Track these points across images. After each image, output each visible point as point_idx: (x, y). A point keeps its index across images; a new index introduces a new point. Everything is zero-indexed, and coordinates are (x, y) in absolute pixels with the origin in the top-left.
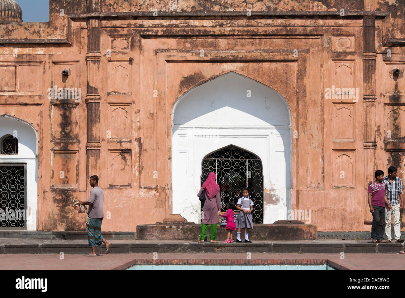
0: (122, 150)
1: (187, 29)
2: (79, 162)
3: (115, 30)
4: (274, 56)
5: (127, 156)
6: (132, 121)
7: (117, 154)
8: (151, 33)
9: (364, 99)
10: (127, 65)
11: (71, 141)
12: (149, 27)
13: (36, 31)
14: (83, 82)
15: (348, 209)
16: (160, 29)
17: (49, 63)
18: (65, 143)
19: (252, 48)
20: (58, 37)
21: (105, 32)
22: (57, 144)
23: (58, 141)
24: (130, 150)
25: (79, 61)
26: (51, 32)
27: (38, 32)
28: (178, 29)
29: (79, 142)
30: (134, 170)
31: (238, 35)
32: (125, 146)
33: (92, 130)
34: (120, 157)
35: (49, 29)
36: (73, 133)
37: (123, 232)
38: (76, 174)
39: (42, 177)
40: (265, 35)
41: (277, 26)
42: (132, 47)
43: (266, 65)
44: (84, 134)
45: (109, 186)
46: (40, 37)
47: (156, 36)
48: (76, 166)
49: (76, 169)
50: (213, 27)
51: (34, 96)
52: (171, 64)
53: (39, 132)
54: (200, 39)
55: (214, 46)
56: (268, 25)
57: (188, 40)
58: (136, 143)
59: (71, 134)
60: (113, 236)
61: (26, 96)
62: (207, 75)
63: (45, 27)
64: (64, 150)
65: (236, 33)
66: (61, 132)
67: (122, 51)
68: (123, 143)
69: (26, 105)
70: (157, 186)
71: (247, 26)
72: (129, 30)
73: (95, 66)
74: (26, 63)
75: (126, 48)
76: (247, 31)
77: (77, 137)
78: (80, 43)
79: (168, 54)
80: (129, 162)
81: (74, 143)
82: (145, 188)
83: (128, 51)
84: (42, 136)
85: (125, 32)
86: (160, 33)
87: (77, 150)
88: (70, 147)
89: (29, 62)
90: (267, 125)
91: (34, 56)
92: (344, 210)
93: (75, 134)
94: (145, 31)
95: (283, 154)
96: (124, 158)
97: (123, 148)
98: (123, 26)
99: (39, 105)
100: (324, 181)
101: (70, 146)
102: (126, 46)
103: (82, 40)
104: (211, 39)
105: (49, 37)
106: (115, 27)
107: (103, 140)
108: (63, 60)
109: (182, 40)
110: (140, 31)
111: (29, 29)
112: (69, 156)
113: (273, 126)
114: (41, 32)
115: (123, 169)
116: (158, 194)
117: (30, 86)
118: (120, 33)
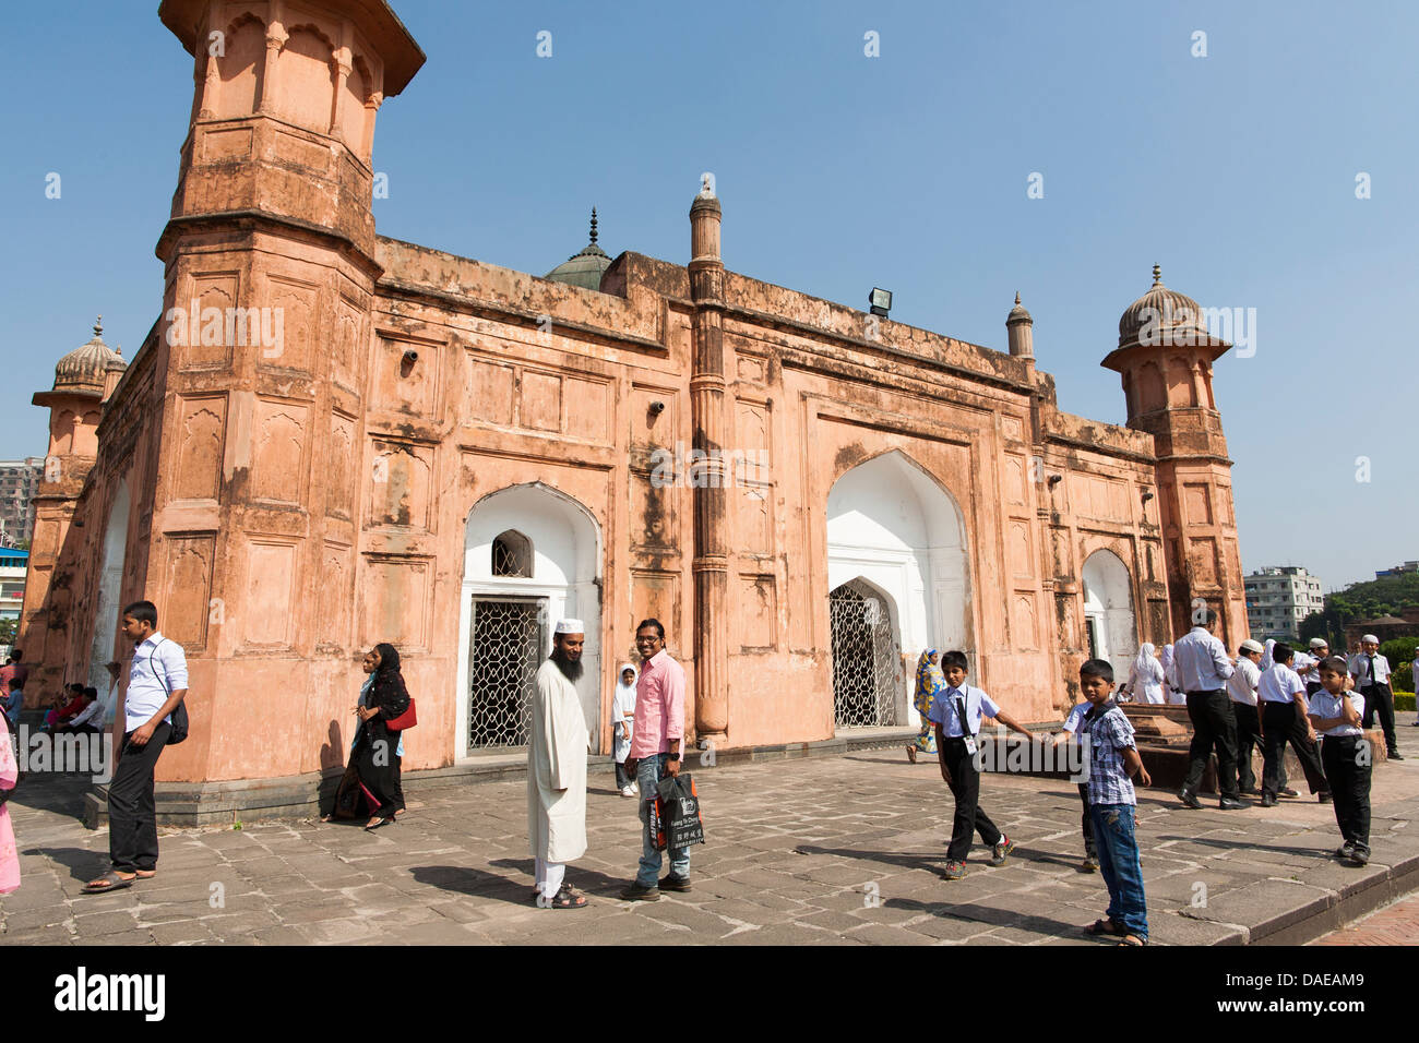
0: (760, 576)
1: (844, 363)
2: (680, 597)
3: (745, 341)
4: (946, 432)
5: (766, 587)
6: (774, 519)
7: (752, 583)
8: (796, 360)
9: (1039, 514)
10: (761, 410)
11: (664, 552)
12: (794, 348)
13: (604, 311)
14: (686, 433)
15: (1036, 686)
16: (809, 355)
17: (628, 382)
18: (655, 555)
19: (920, 415)
20: (643, 335)
21: (729, 342)
22: (641, 555)
23: (642, 550)
24: (773, 576)
25: (677, 390)
26: (630, 321)
27: (607, 316)
28: (833, 361)
29: (681, 555)
30: (779, 616)
31: (905, 390)
32: (766, 568)
33: (715, 531)
34: (755, 589)
35: (627, 314)
36: (667, 535)
37: (768, 747)
38: (674, 623)
39: (612, 628)
40: (935, 398)
41: (948, 386)
42: (770, 378)
43: (935, 444)
44: (688, 538)
45: (740, 649)
46: (611, 326)
47: (802, 367)
48: (674, 606)
49: (674, 612)
50: (876, 368)
51: (599, 448)
52: (822, 422)
53: (605, 529)
54: (858, 387)
55: (875, 400)
56: (937, 382)
57: (843, 384)
58: (780, 562)
59: (664, 538)
60: (753, 755)
61: (583, 446)
62: (870, 449)
63: (620, 308)
64: (654, 571)
65: (903, 387)
66: (645, 532)
67: (753, 382)
68: (762, 562)
69: (582, 465)
70: (814, 649)
71: (916, 378)
72: (766, 346)
73: (718, 403)
74: (581, 375)
75: (759, 380)
76: (916, 386)
77: (674, 544)
78: (680, 353)
79: (821, 402)
80: (769, 601)
81: (673, 556)
82: (797, 652)
83: (763, 384)
84: (613, 536)
85: (759, 348)
86: (809, 363)
87: (674, 572)
88: (666, 565)
89: (588, 373)
90: (903, 546)
91: (599, 364)
92: (1033, 687)
93: (670, 537)
94: (788, 353)
95: (922, 595)
96: (761, 592)
97: (763, 573)
98: (757, 336)
99: (606, 468)
100: (1009, 639)
101: (665, 561)
102: (759, 376)
103: (683, 349)
104: (871, 390)
105: (627, 331)
106: (744, 335)
107: (732, 553)
108: (650, 382)
109: (835, 383)
110: (781, 353)
111: (590, 303)
112: (660, 583)
113: (911, 550)
114: (613, 316)
115: (760, 615)
116: (816, 665)
117: (588, 426)
118: (753, 349)
